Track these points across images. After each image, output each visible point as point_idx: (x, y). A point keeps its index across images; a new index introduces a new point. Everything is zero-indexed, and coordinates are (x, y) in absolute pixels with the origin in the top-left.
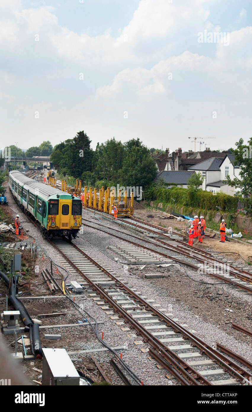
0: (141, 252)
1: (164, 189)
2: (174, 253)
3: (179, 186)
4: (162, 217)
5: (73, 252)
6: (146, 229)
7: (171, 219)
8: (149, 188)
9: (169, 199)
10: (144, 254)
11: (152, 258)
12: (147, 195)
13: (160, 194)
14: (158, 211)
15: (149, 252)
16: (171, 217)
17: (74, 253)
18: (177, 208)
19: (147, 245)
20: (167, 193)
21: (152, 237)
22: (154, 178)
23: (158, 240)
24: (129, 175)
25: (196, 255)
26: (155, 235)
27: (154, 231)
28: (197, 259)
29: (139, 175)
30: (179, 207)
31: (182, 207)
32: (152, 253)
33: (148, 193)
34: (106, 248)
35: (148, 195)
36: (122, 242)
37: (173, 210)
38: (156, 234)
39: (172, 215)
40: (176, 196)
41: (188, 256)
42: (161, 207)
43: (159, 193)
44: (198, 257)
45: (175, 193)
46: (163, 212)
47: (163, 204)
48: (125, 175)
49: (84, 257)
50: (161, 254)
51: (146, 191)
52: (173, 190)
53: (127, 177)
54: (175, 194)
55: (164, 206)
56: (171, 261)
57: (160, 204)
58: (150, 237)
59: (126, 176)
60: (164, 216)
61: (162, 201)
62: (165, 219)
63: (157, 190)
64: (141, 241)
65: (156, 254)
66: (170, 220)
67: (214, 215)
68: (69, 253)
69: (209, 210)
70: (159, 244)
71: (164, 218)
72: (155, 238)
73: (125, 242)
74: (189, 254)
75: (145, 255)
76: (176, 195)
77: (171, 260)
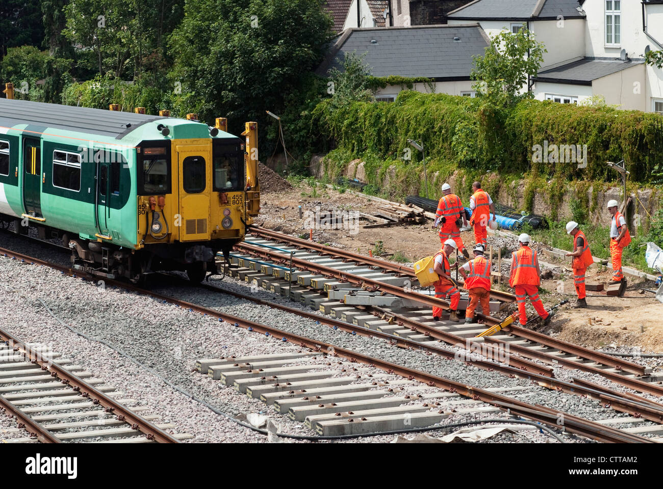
0: (346, 378)
1: (366, 106)
2: (488, 374)
3: (421, 90)
4: (378, 219)
5: (58, 403)
6: (333, 274)
7: (415, 223)
8: (302, 103)
9: (388, 143)
10: (362, 386)
11: (403, 402)
12: (296, 131)
13: (351, 124)
14: (349, 193)
15: (380, 374)
16: (412, 215)
17: (66, 406)
18: (430, 176)
19: (358, 344)
20: (383, 120)
21: (368, 309)
22: (321, 61)
23: (396, 318)
24: (215, 53)
25: (583, 376)
26: (377, 300)
27: (372, 283)
28: (593, 394)
29: (260, 54)
30: (437, 174)
31: (451, 174)
32: (397, 381)
33: (300, 123)
34: (189, 368)
35: (300, 130)
36: (249, 339)
37: (412, 189)
38: (384, 295)
39: (418, 210)
40: (422, 131)
41: (553, 383)
42: (361, 176)
43: (346, 122)
44: (592, 382)
45: (416, 117)
46: (373, 198)
47: (365, 166)
48: (197, 55)
49: (113, 420)
50: (433, 381)
51: (291, 116)
52: (406, 107)
53: (207, 62)
54: (416, 121)
55: (371, 171)
56: (491, 412)
57: (353, 163)
58: (356, 307)
59: (206, 60)
60: (382, 213)
61: (360, 152)
62: (391, 224)
63: (336, 107)
64: (325, 327)
65: (415, 381)
66: (410, 227)
67: (596, 198)
68: (43, 408)
69: (571, 180)
70: (406, 335)
71: (386, 221)
72: (383, 312)
73: (263, 336)
74: (550, 372)
75: (366, 389)
76: (423, 123)
77: (489, 408)
